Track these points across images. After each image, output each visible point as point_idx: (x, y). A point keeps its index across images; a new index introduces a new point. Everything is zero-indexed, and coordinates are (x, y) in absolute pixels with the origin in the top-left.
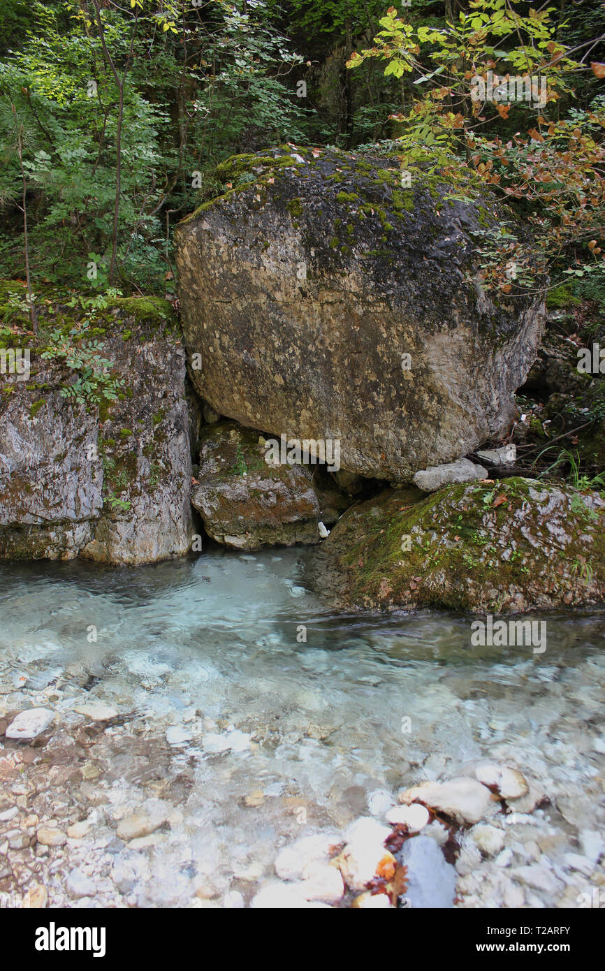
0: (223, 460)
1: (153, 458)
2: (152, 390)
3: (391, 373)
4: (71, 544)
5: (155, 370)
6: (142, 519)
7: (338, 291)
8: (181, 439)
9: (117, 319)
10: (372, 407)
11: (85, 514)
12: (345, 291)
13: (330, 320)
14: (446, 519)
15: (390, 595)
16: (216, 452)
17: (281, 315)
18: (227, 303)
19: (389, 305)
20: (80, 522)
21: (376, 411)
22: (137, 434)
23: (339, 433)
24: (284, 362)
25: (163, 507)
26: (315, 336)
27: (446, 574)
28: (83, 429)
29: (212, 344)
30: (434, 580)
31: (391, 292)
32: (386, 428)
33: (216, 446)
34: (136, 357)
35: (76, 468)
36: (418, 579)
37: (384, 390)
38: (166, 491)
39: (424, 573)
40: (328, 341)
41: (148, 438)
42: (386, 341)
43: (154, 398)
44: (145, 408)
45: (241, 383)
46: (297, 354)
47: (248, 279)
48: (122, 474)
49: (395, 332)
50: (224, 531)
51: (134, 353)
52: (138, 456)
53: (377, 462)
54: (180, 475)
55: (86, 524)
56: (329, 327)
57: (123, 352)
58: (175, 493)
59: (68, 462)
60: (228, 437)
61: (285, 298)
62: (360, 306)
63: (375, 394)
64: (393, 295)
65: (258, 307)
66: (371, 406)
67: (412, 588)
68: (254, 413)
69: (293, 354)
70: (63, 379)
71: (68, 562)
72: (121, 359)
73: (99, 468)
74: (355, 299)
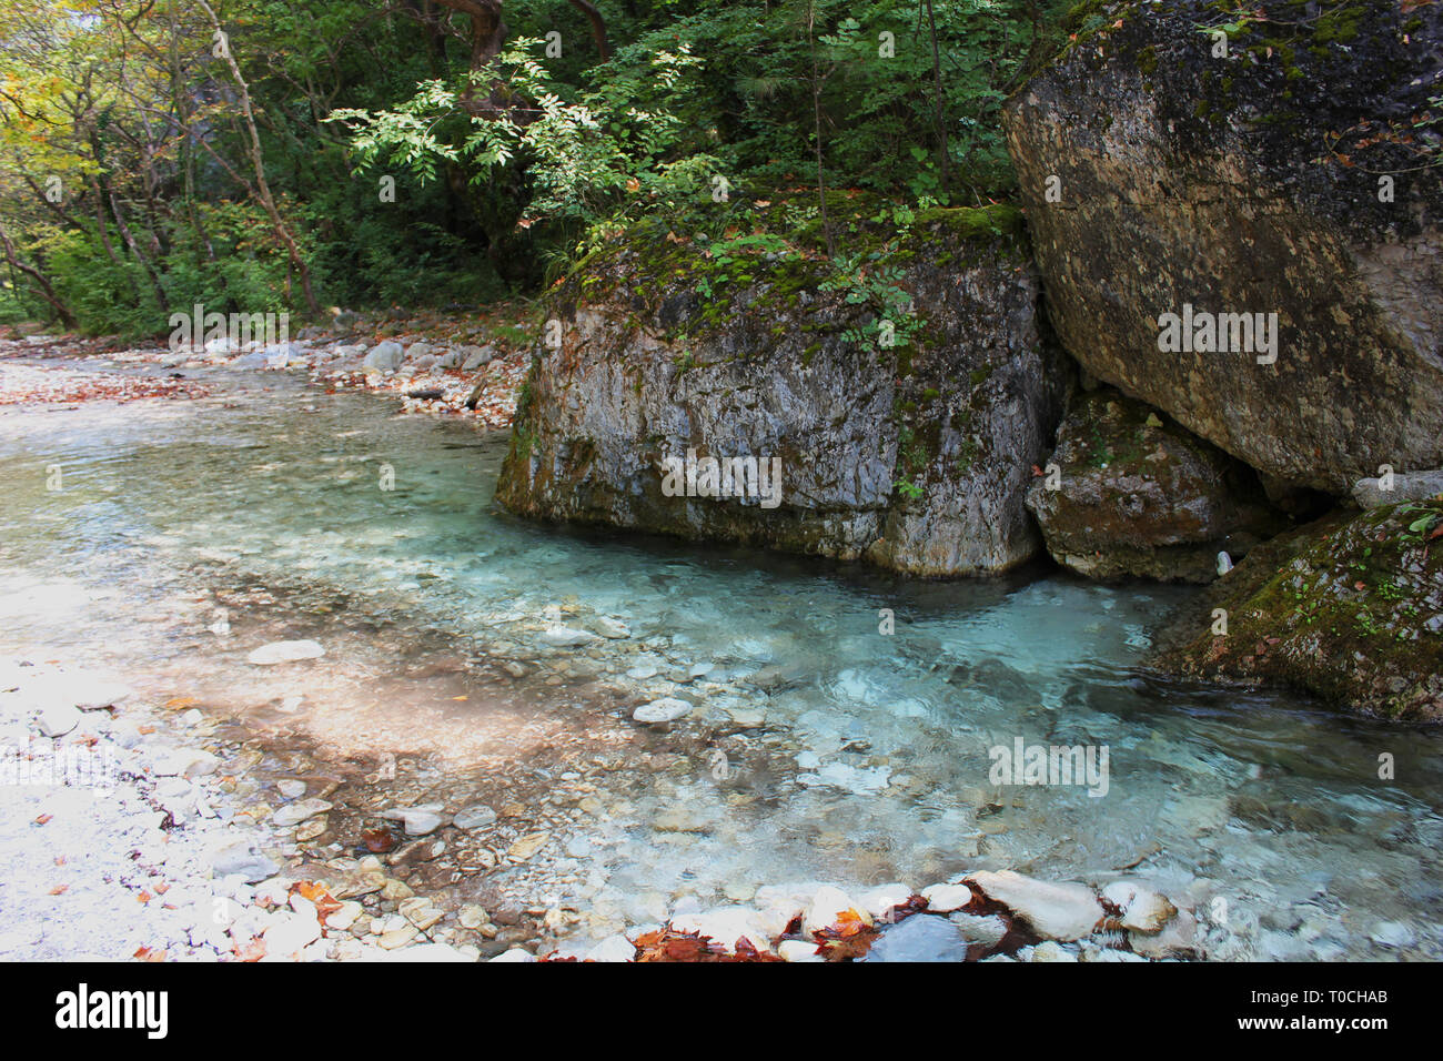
0: (1084, 444)
1: (966, 432)
2: (973, 336)
3: (1314, 312)
4: (849, 539)
5: (981, 309)
6: (940, 514)
7: (1213, 183)
8: (1013, 409)
9: (936, 238)
10: (1292, 369)
11: (868, 500)
12: (1224, 183)
13: (1208, 230)
14: (1347, 552)
15: (1222, 658)
16: (1078, 432)
17: (1141, 225)
18: (1072, 209)
19: (1290, 202)
20: (864, 510)
21: (1297, 376)
22: (946, 397)
23: (1247, 411)
24: (1154, 297)
25: (971, 500)
26: (1189, 255)
27: (1323, 640)
28: (871, 386)
29: (1062, 272)
30: (1299, 646)
31: (1292, 180)
32: (1319, 404)
33: (1080, 424)
34: (953, 291)
35: (858, 437)
36: (1272, 641)
37: (1306, 341)
38: (979, 480)
39: (1286, 631)
40: (1210, 263)
41: (962, 402)
42: (1296, 260)
43: (976, 348)
44: (962, 361)
45: (1105, 330)
46: (1170, 284)
47: (1091, 174)
48: (920, 451)
49: (1307, 246)
50: (1065, 548)
51: (949, 284)
52: (942, 427)
53: (1309, 461)
54: (1008, 459)
55: (871, 516)
56: (1208, 241)
57: (936, 281)
58: (992, 484)
59: (848, 429)
60: (1104, 411)
61: (1143, 198)
62: (1248, 206)
63: (1293, 347)
64: (1296, 185)
65: (1109, 214)
66: (1289, 368)
67: (1258, 652)
68: (1129, 375)
69: (1164, 285)
70: (850, 319)
71: (846, 563)
72: (933, 293)
73: (893, 440)
74: (1239, 195)
